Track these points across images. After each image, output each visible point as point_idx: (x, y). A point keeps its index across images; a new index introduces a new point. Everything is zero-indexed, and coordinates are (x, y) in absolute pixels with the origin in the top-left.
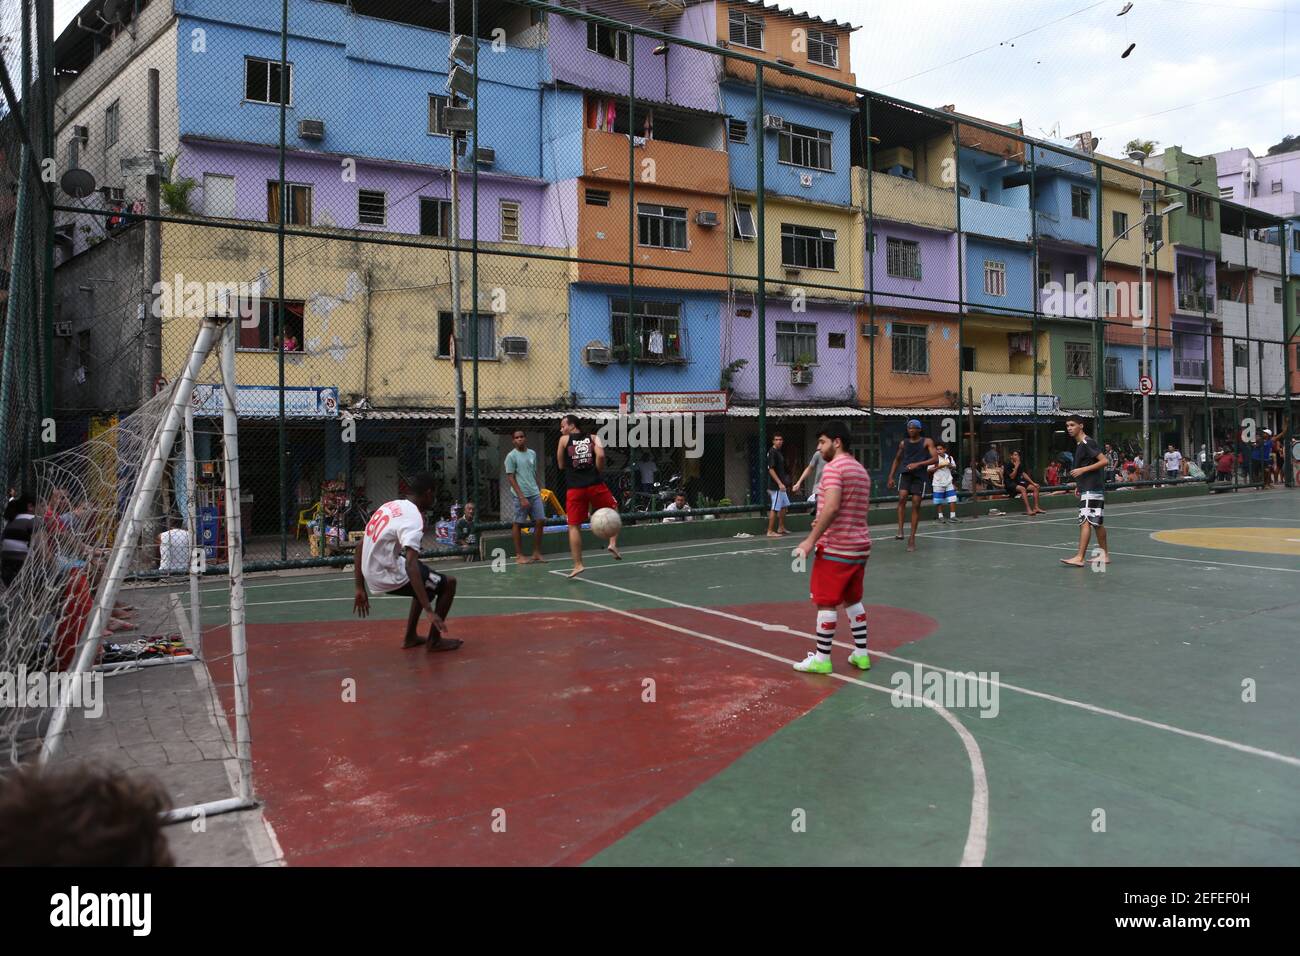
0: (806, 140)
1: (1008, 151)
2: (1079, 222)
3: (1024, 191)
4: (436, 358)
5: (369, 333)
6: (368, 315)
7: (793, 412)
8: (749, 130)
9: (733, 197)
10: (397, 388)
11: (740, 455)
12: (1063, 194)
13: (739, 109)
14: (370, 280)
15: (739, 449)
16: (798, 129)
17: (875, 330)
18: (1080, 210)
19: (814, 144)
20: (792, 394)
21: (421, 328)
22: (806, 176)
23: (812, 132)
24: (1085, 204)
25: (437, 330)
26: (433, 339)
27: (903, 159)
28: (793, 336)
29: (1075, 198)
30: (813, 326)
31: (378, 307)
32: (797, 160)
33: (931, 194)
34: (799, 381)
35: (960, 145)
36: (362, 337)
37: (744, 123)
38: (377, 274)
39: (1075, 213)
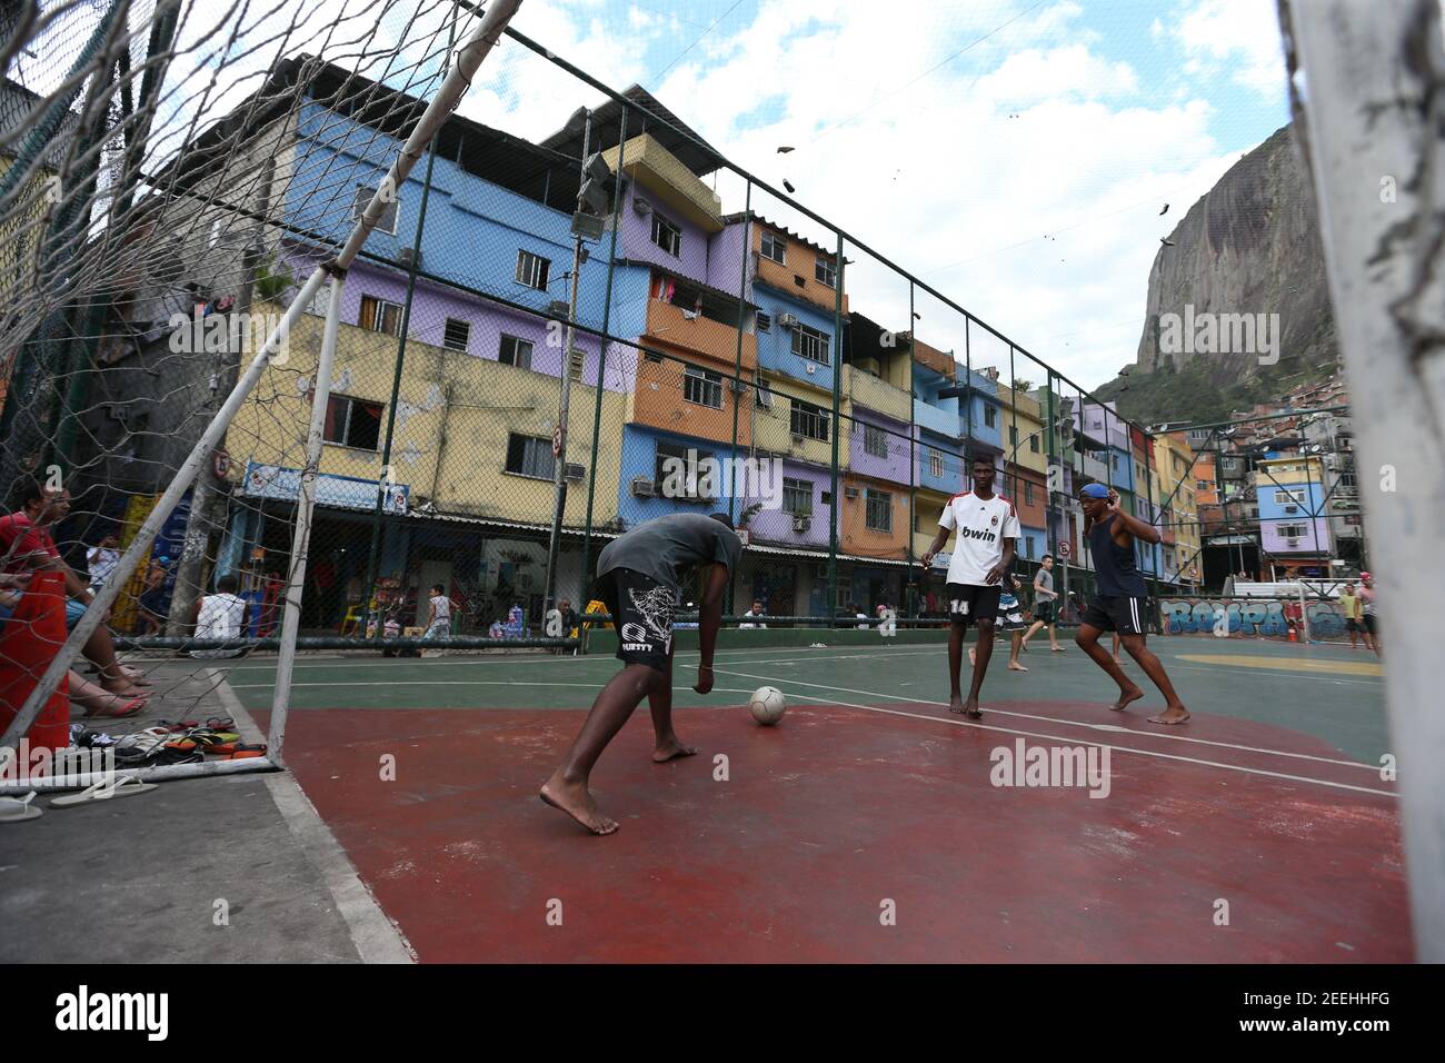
0: (811, 338)
1: (945, 371)
2: (989, 429)
3: (955, 401)
4: (503, 473)
5: (444, 441)
6: (444, 425)
7: (796, 552)
8: (771, 323)
9: (759, 374)
10: (464, 496)
11: (746, 587)
12: (979, 408)
13: (766, 306)
14: (450, 394)
15: (745, 582)
16: (807, 329)
17: (856, 493)
18: (989, 422)
19: (816, 342)
20: (793, 539)
21: (492, 444)
22: (811, 366)
23: (816, 333)
24: (992, 418)
25: (506, 447)
26: (501, 456)
27: (873, 365)
28: (794, 492)
29: (986, 412)
30: (810, 485)
31: (455, 420)
32: (804, 353)
33: (896, 393)
34: (800, 527)
35: (915, 361)
36: (435, 445)
37: (767, 317)
38: (458, 390)
39: (987, 423)
